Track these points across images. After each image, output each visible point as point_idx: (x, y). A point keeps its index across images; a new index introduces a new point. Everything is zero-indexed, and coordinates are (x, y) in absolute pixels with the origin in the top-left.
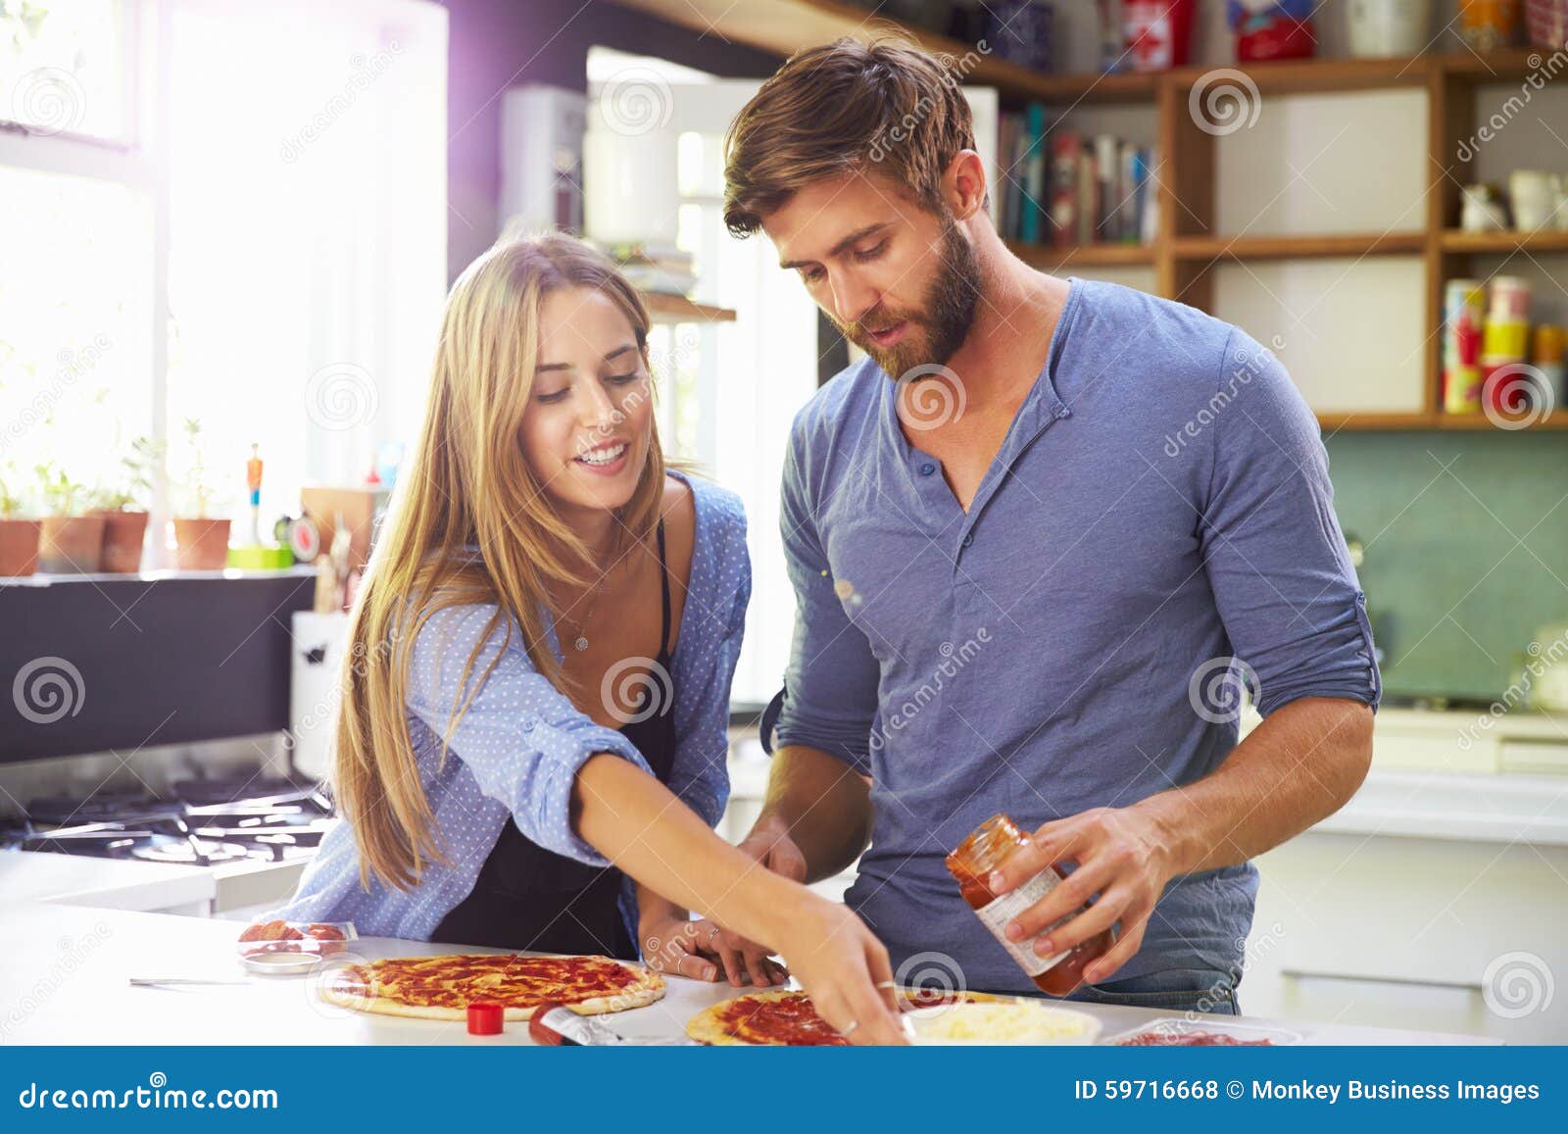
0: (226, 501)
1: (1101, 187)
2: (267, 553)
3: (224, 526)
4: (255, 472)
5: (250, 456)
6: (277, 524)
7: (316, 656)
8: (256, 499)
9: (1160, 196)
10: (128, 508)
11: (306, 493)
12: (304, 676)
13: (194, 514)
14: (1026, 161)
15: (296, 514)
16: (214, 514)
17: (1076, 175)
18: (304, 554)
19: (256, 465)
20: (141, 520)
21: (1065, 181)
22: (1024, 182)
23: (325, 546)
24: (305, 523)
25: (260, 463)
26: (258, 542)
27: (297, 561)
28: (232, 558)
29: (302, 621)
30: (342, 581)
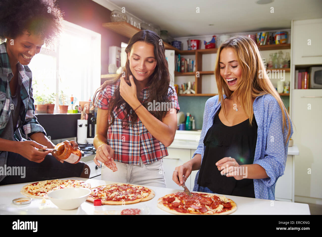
0: (67, 102)
1: (188, 65)
2: (74, 111)
4: (72, 99)
5: (71, 97)
6: (76, 107)
7: (81, 126)
8: (72, 103)
9: (195, 66)
10: (52, 104)
11: (80, 102)
12: (79, 129)
13: (62, 105)
14: (178, 61)
15: (78, 105)
16: (67, 105)
17: (184, 63)
18: (79, 111)
19: (72, 98)
20: (54, 105)
21: (183, 64)
22: (178, 64)
23: (82, 110)
24: (80, 106)
25: (73, 98)
26: (73, 109)
27: (78, 112)
28: (68, 111)
29: (79, 121)
30: (85, 115)
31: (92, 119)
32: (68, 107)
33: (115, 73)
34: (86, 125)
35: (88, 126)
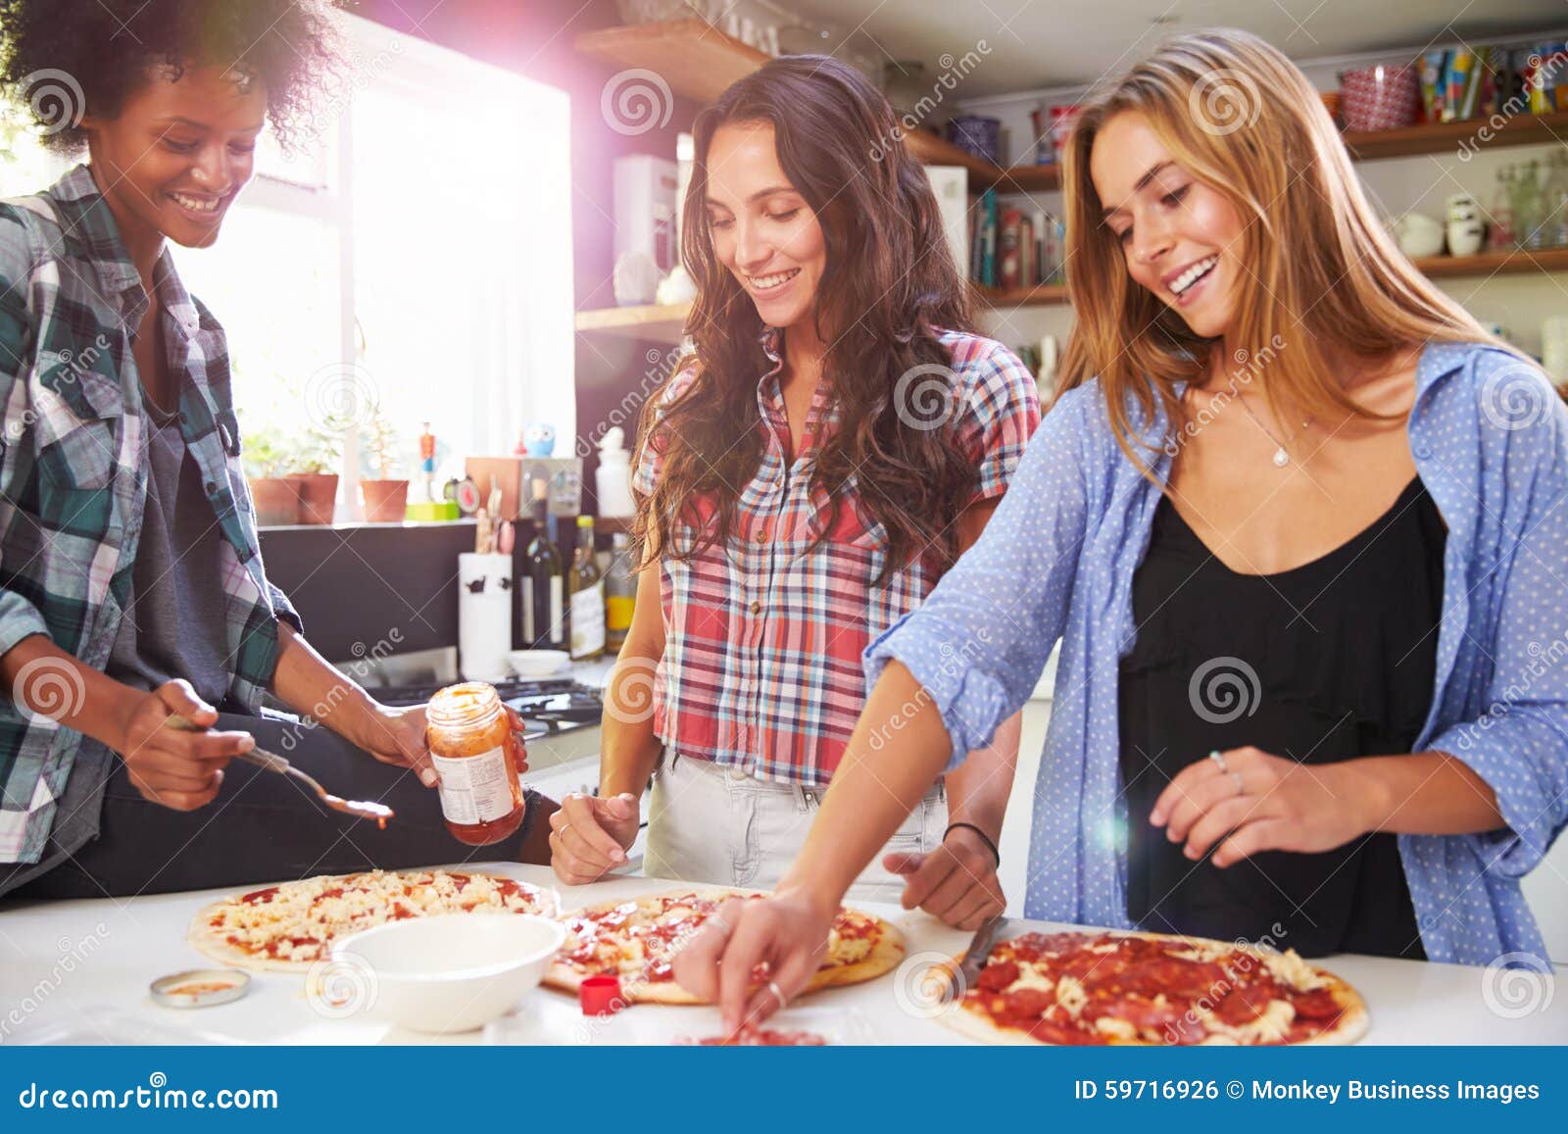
0: (403, 465)
1: (1038, 246)
2: (438, 507)
3: (402, 487)
4: (429, 446)
5: (422, 431)
6: (447, 485)
7: (477, 587)
8: (430, 467)
10: (324, 472)
11: (469, 462)
12: (468, 601)
13: (378, 478)
14: (985, 229)
15: (461, 477)
16: (393, 475)
17: (1019, 238)
18: (468, 509)
19: (428, 442)
20: (333, 480)
21: (1012, 242)
22: (984, 242)
23: (484, 502)
24: (468, 483)
25: (432, 438)
26: (432, 499)
27: (462, 514)
28: (409, 511)
29: (465, 560)
30: (496, 528)
31: (533, 548)
32: (410, 489)
33: (649, 301)
34: (505, 584)
35: (513, 585)
